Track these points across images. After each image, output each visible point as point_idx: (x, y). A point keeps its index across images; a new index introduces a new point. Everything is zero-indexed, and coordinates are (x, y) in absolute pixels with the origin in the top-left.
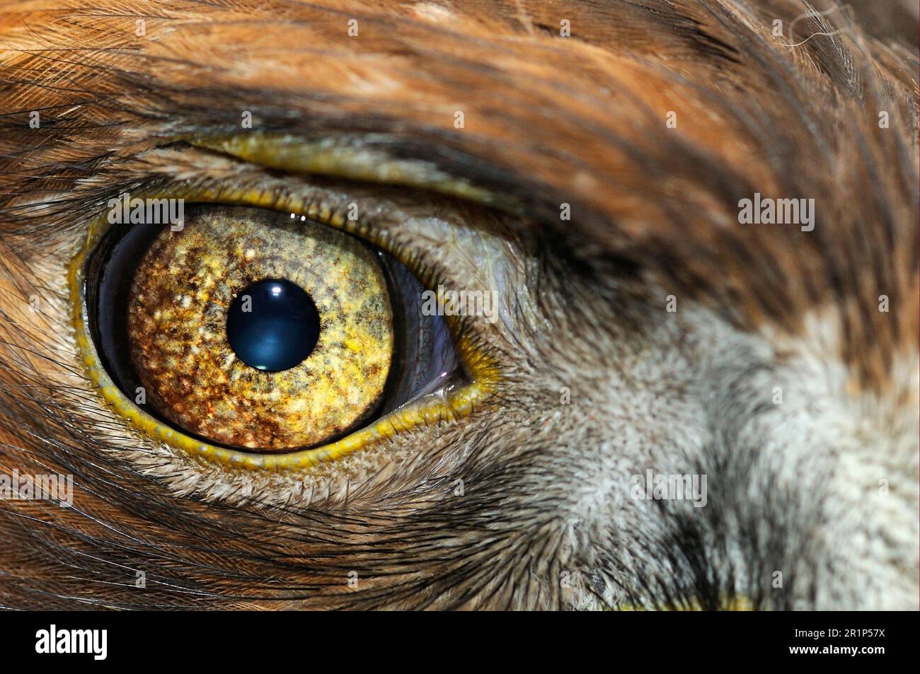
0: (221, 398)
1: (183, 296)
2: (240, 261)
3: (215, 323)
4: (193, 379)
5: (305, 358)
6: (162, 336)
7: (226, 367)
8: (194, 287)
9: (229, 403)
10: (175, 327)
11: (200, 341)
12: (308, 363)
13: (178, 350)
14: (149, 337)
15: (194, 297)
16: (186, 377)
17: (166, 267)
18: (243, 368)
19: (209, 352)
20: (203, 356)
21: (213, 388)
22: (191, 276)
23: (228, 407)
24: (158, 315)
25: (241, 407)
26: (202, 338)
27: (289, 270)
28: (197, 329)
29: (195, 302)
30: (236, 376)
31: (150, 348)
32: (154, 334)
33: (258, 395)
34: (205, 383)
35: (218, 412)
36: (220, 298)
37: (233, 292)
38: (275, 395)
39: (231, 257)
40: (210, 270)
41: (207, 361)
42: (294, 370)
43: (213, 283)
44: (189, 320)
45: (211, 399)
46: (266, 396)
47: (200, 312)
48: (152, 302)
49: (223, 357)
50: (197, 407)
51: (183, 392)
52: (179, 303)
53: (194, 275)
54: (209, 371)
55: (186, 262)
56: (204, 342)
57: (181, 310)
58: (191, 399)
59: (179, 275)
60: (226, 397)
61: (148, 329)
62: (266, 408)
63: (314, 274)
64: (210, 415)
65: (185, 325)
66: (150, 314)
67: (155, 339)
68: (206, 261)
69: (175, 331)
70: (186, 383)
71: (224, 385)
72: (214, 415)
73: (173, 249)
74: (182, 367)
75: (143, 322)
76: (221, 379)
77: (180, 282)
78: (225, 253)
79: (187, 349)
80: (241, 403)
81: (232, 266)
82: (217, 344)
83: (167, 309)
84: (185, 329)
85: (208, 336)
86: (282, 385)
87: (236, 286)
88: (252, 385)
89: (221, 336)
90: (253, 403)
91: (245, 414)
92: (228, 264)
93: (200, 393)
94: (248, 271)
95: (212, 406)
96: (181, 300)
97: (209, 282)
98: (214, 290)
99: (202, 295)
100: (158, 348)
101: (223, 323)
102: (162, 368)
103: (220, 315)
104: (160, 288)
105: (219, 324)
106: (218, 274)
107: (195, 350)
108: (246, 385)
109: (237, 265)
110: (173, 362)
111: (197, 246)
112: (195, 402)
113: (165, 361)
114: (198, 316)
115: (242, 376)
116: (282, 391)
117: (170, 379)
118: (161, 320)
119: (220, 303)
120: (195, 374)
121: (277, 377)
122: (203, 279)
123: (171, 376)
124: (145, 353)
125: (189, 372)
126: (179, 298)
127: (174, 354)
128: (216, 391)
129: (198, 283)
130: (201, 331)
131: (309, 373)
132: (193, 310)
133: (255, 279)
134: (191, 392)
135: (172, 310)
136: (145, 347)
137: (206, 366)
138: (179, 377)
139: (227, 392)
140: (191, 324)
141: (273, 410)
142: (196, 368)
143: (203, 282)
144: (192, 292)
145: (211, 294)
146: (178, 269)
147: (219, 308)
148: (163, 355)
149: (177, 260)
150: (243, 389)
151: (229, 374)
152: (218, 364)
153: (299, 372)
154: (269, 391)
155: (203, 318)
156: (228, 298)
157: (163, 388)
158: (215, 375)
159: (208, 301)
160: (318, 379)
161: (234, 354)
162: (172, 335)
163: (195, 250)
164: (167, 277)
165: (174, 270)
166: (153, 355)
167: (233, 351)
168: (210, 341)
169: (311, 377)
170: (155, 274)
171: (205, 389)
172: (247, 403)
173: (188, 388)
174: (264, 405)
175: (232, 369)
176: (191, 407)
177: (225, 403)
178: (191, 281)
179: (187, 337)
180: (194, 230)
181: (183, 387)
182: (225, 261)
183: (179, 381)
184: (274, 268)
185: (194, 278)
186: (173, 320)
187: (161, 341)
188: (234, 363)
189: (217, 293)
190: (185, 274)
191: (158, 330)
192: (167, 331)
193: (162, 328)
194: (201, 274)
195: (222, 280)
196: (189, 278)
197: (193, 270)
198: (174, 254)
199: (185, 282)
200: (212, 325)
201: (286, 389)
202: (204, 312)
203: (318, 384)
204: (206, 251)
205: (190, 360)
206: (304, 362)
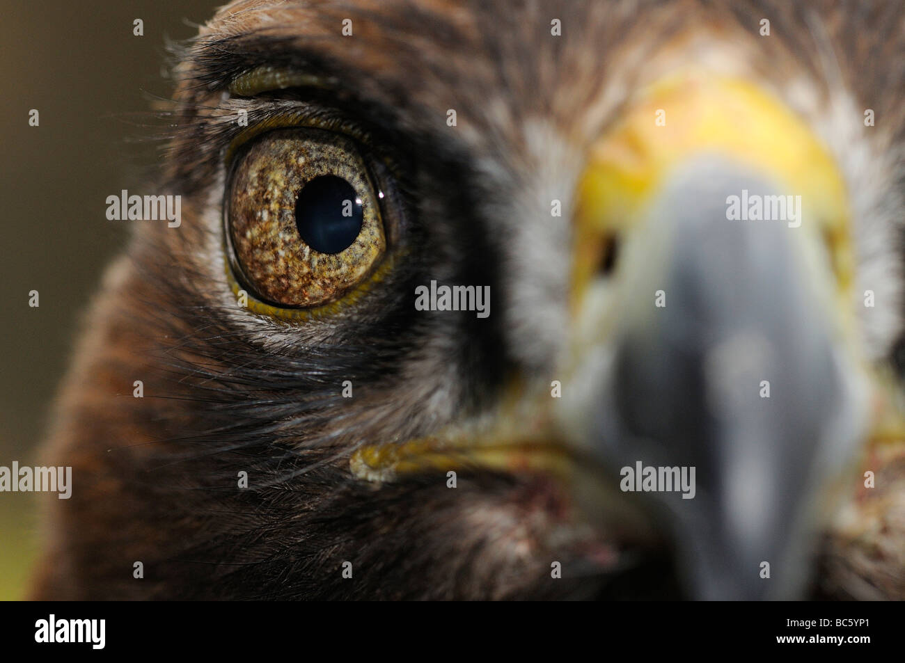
0: (310, 284)
1: (261, 212)
2: (295, 168)
3: (289, 225)
4: (287, 277)
5: (357, 235)
6: (257, 250)
7: (306, 259)
8: (267, 201)
9: (316, 285)
10: (264, 240)
11: (283, 244)
12: (361, 238)
13: (271, 258)
14: (248, 255)
15: (269, 209)
16: (283, 276)
17: (245, 191)
18: (318, 255)
19: (292, 251)
20: (288, 257)
21: (303, 278)
22: (264, 193)
23: (316, 289)
24: (249, 234)
25: (325, 286)
26: (284, 241)
27: (331, 166)
28: (278, 235)
29: (271, 213)
30: (315, 263)
31: (252, 263)
32: (251, 251)
33: (333, 272)
34: (296, 276)
35: (311, 294)
36: (288, 203)
37: (295, 196)
38: (344, 269)
39: (288, 167)
40: (275, 183)
41: (292, 259)
42: (352, 246)
43: (280, 193)
44: (270, 230)
45: (304, 286)
46: (338, 272)
47: (276, 220)
48: (242, 225)
49: (302, 251)
50: (296, 296)
51: (284, 288)
52: (261, 219)
53: (266, 191)
54: (296, 266)
55: (258, 182)
56: (286, 244)
57: (263, 224)
58: (291, 291)
59: (255, 195)
60: (313, 282)
61: (245, 249)
62: (341, 280)
63: (349, 166)
64: (307, 298)
65: (269, 236)
66: (244, 235)
67: (253, 255)
68: (272, 176)
69: (265, 243)
70: (284, 281)
71: (309, 273)
72: (309, 298)
73: (247, 175)
74: (278, 271)
75: (240, 244)
76: (306, 270)
77: (257, 201)
78: (283, 165)
79: (276, 254)
80: (324, 283)
81: (290, 174)
82: (295, 242)
83: (254, 227)
84: (270, 239)
85: (288, 238)
86: (347, 260)
87: (296, 189)
88: (327, 266)
89: (295, 236)
90: (331, 279)
91: (328, 290)
92: (287, 174)
93: (295, 285)
94: (303, 175)
95: (306, 291)
96: (261, 215)
97: (277, 193)
98: (282, 198)
99: (274, 206)
100: (257, 261)
101: (294, 224)
102: (265, 275)
103: (290, 218)
104: (245, 211)
105: (292, 225)
106: (282, 184)
107: (282, 253)
108: (324, 268)
109: (294, 172)
110: (271, 269)
111: (263, 167)
112: (294, 292)
113: (265, 270)
114: (275, 225)
115: (319, 262)
116: (348, 265)
117: (273, 282)
118: (253, 238)
119: (288, 207)
120: (288, 272)
121: (342, 255)
122: (272, 193)
123: (272, 279)
124: (250, 268)
125: (283, 272)
126: (259, 214)
127: (269, 262)
128: (306, 280)
129: (269, 197)
130: (281, 235)
131: (362, 246)
132: (271, 221)
133: (309, 180)
134: (290, 286)
135: (257, 227)
136: (249, 264)
137: (293, 263)
138: (278, 278)
139: (312, 278)
140: (273, 233)
141: (346, 280)
142: (287, 268)
143: (273, 195)
144: (267, 206)
145: (281, 203)
146: (254, 190)
147: (289, 211)
148: (263, 265)
149: (252, 183)
150: (322, 271)
151: (309, 263)
152: (300, 258)
153: (356, 247)
154: (339, 267)
155: (280, 225)
156: (293, 201)
157: (270, 290)
158: (301, 268)
159: (280, 209)
160: (369, 248)
161: (308, 247)
162: (263, 248)
163: (263, 171)
164: (248, 200)
165: (251, 192)
166: (255, 268)
167: (307, 244)
168: (290, 241)
169: (364, 248)
170: (239, 200)
171: (297, 281)
172: (327, 281)
173: (286, 285)
174: (339, 279)
175: (311, 259)
176: (293, 298)
177: (314, 287)
178: (265, 197)
179: (274, 245)
180: (259, 155)
181: (283, 285)
182: (285, 172)
183: (279, 281)
184: (321, 167)
185: (266, 194)
186: (261, 235)
187: (258, 254)
188: (310, 253)
189: (285, 200)
190: (259, 193)
191: (253, 247)
192: (259, 245)
193: (254, 244)
194: (270, 189)
195: (285, 188)
196: (263, 195)
197: (264, 187)
198: (249, 179)
199: (261, 200)
200: (287, 228)
201: (350, 262)
202: (279, 219)
203: (370, 251)
204: (270, 168)
205: (281, 263)
206: (358, 238)
